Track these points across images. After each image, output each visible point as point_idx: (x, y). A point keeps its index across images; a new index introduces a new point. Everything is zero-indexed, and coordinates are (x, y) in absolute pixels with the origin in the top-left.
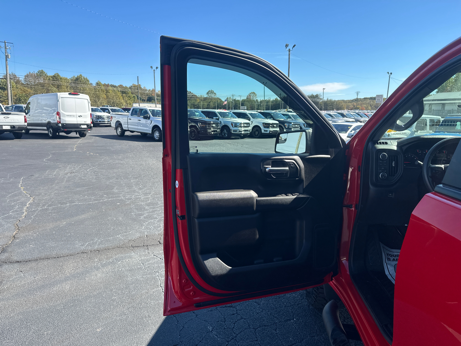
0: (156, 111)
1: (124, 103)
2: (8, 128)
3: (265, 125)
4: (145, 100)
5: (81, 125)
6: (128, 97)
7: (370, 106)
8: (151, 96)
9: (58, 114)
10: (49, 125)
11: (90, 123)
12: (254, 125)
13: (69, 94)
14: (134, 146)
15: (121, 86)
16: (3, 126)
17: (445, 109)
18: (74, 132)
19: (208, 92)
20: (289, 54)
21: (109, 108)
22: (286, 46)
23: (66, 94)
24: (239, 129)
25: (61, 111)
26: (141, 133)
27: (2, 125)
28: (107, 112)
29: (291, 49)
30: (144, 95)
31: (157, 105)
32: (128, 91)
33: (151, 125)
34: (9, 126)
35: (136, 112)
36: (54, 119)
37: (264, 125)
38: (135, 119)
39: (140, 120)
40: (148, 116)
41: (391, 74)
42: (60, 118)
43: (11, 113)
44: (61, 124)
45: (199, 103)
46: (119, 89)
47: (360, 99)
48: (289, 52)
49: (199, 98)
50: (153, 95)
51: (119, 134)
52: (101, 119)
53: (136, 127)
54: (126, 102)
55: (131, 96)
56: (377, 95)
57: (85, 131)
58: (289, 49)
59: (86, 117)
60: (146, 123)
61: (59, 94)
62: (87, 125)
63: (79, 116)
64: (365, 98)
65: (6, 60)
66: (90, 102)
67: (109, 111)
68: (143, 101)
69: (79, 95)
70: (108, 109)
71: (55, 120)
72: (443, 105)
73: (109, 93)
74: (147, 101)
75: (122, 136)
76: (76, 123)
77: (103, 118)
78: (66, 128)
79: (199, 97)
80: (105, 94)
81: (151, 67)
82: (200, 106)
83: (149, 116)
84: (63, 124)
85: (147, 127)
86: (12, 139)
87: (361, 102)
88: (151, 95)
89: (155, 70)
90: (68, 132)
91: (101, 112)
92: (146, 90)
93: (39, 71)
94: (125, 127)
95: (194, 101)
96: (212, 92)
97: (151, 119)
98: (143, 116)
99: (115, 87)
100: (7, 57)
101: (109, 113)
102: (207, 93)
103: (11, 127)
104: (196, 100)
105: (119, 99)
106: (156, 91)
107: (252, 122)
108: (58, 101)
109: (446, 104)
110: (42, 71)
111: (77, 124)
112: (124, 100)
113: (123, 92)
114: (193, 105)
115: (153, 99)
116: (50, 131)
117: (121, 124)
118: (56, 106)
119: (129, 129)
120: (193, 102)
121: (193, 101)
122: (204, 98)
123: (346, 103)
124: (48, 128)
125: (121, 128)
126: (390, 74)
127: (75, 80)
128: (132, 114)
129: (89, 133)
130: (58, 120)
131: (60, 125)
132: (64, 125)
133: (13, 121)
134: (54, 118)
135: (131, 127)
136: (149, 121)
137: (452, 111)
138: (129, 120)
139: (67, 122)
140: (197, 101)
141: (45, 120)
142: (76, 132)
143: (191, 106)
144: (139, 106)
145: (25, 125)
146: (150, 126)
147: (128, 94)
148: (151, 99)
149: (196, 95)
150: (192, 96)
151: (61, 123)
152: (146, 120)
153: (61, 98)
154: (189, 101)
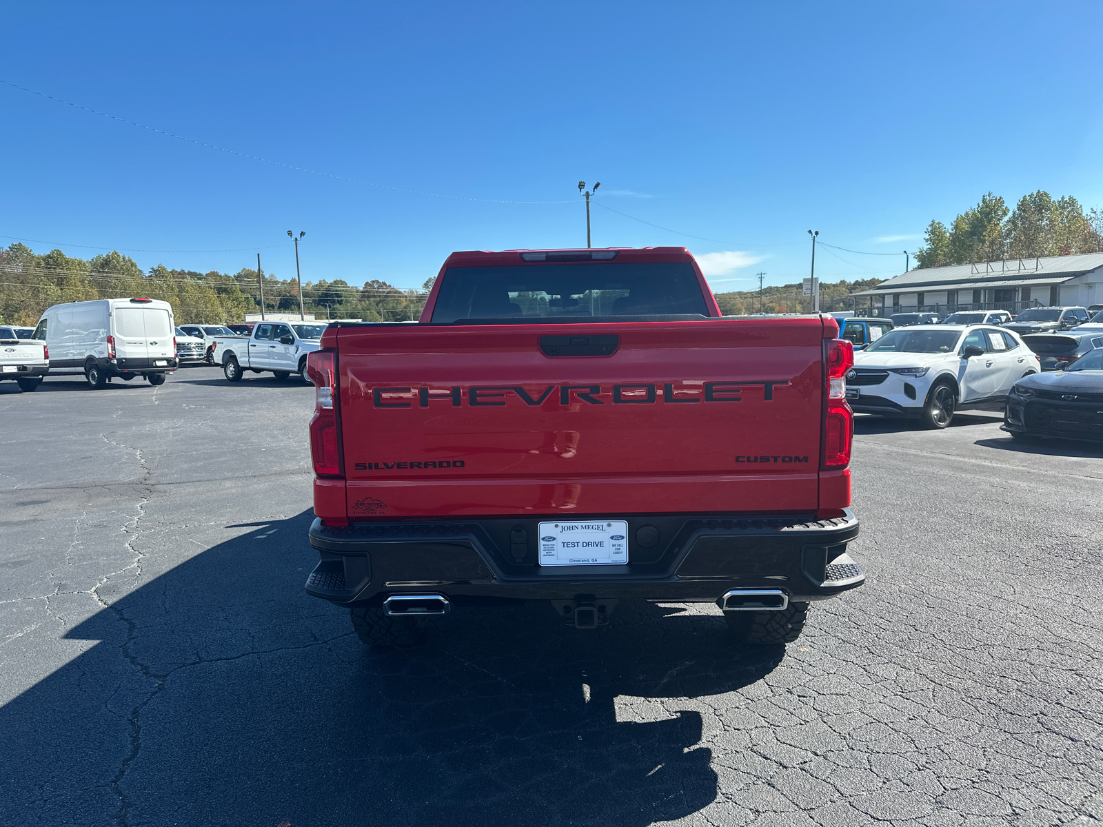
0: (305, 327)
1: (225, 316)
2: (14, 370)
4: (273, 307)
5: (155, 361)
6: (233, 300)
7: (800, 303)
8: (288, 295)
9: (110, 340)
10: (90, 363)
11: (174, 356)
13: (131, 301)
14: (265, 394)
15: (214, 275)
16: (4, 367)
17: (925, 305)
18: (140, 375)
19: (427, 282)
20: (588, 203)
21: (200, 326)
22: (580, 185)
23: (125, 302)
25: (116, 335)
26: (275, 371)
27: (2, 366)
28: (196, 336)
29: (591, 193)
30: (272, 295)
31: (305, 317)
32: (233, 286)
33: (296, 356)
34: (16, 367)
35: (265, 331)
36: (101, 351)
38: (263, 346)
39: (274, 345)
40: (291, 337)
41: (817, 233)
42: (114, 348)
43: (19, 342)
44: (117, 359)
45: (405, 308)
46: (212, 283)
47: (776, 287)
48: (588, 198)
49: (406, 297)
50: (292, 293)
51: (231, 376)
52: (184, 349)
53: (267, 361)
54: (229, 312)
55: (241, 297)
56: (804, 280)
57: (163, 372)
58: (587, 192)
59: (164, 344)
60: (286, 352)
61: (111, 301)
62: (168, 360)
63: (151, 344)
64: (786, 286)
66: (173, 315)
67: (199, 331)
68: (270, 308)
69: (151, 301)
70: (197, 329)
71: (104, 353)
72: (921, 294)
73: (187, 292)
74: (279, 308)
75: (237, 380)
76: (146, 357)
77: (189, 349)
78: (126, 367)
79: (406, 294)
80: (178, 296)
81: (290, 233)
82: (409, 314)
83: (293, 337)
84: (120, 360)
85: (289, 359)
86: (21, 392)
87: (778, 295)
88: (289, 293)
89: (299, 238)
90: (128, 376)
91: (184, 335)
92: (276, 283)
93: (13, 245)
94: (242, 361)
95: (395, 304)
97: (295, 343)
98: (279, 339)
99: (200, 277)
101: (202, 337)
102: (426, 285)
103: (19, 369)
104: (398, 303)
105: (212, 306)
106: (301, 285)
108: (110, 315)
109: (925, 294)
110: (20, 245)
111: (148, 358)
112: (222, 307)
113: (220, 290)
114: (392, 312)
115: (293, 303)
116: (93, 375)
117: (235, 356)
118: (107, 325)
119: (252, 366)
120: (393, 307)
121: (391, 305)
122: (417, 297)
123: (745, 298)
124: (87, 369)
125: (234, 364)
126: (814, 235)
127: (102, 264)
128: (257, 337)
129: (171, 376)
130: (110, 352)
131: (115, 362)
132: (123, 362)
133: (22, 357)
134: (100, 348)
135: (256, 362)
136: (292, 349)
137: (936, 307)
138: (251, 348)
139: (128, 357)
140: (400, 303)
141: (82, 354)
142: (144, 374)
143: (387, 316)
144: (263, 320)
145: (46, 365)
146: (294, 356)
147: (233, 292)
148: (289, 302)
149: (400, 290)
150: (388, 292)
151: (117, 357)
152: (286, 346)
153: (117, 309)
154: (381, 304)
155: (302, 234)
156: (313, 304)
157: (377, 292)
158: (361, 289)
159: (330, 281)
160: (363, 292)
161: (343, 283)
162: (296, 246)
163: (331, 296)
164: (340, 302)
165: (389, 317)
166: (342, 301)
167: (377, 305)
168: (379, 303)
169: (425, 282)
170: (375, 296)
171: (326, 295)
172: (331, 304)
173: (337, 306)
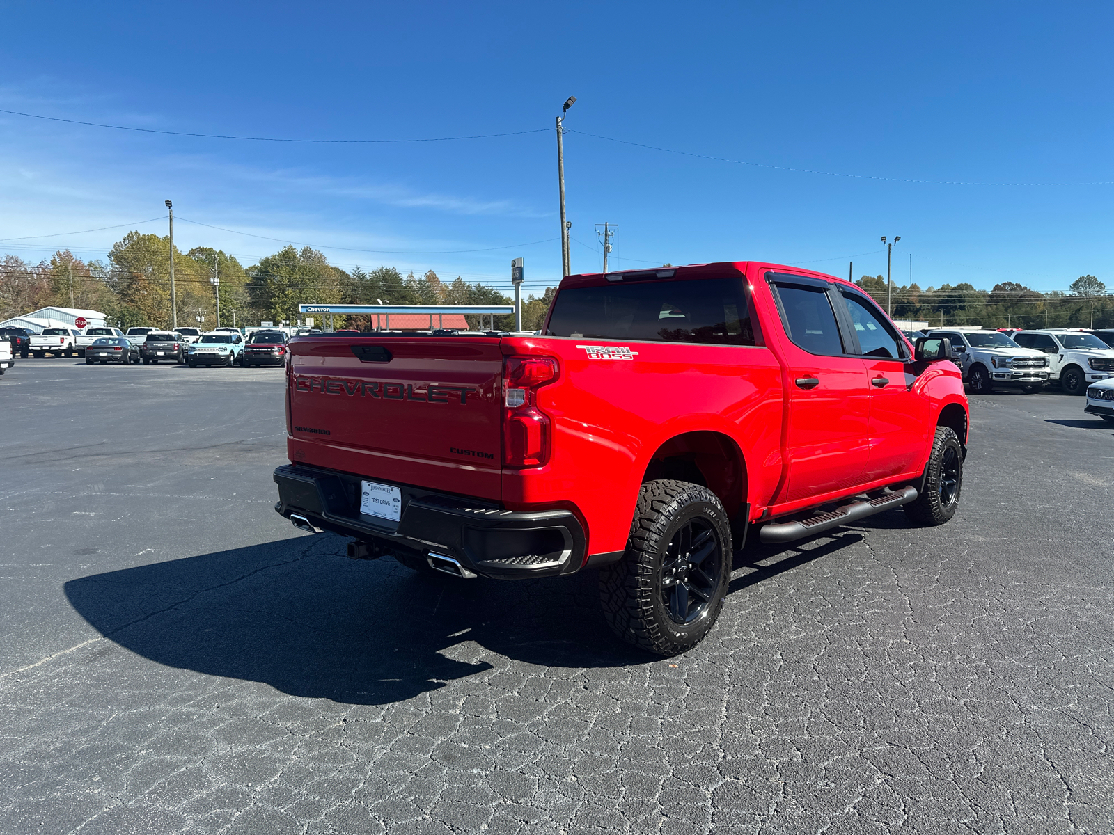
3: (1095, 363)
12: (1066, 363)
19: (1078, 282)
24: (1011, 372)
37: (1091, 362)
45: (1042, 313)
49: (1045, 300)
65: (606, 256)
79: (1047, 297)
81: (884, 239)
82: (1046, 320)
89: (893, 244)
95: (1029, 309)
96: (1091, 281)
100: (607, 250)
102: (1074, 284)
104: (1033, 307)
106: (921, 290)
107: (1062, 356)
114: (1024, 318)
122: (1061, 299)
140: (1036, 308)
149: (1039, 292)
150: (1023, 295)
154: (1011, 309)
155: (897, 239)
156: (931, 311)
157: (1008, 296)
158: (990, 293)
159: (954, 285)
160: (990, 296)
161: (968, 287)
162: (889, 252)
163: (954, 301)
164: (962, 308)
165: (1019, 324)
166: (964, 306)
167: (1006, 310)
168: (1009, 307)
169: (1074, 281)
170: (1005, 301)
171: (947, 301)
172: (952, 310)
173: (958, 312)
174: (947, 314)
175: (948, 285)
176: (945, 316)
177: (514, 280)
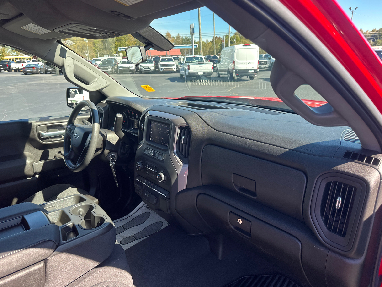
5: (249, 70)
9: (234, 62)
11: (257, 68)
13: (243, 46)
16: (199, 72)
23: (241, 46)
25: (236, 60)
34: (203, 72)
42: (234, 66)
43: (204, 63)
59: (254, 63)
61: (235, 46)
62: (254, 70)
63: (249, 63)
69: (251, 45)
71: (231, 67)
76: (245, 68)
81: (350, 8)
89: (354, 10)
90: (241, 76)
108: (234, 52)
116: (228, 75)
118: (233, 56)
124: (227, 73)
129: (256, 77)
131: (234, 71)
132: (237, 71)
133: (204, 69)
139: (239, 69)
141: (227, 67)
142: (247, 76)
145: (212, 72)
151: (235, 69)
153: (237, 49)
155: (356, 8)
159: (378, 29)
162: (352, 14)
163: (377, 36)
171: (374, 36)
172: (375, 40)
173: (378, 40)
174: (374, 41)
175: (375, 29)
176: (373, 42)
177: (191, 33)
